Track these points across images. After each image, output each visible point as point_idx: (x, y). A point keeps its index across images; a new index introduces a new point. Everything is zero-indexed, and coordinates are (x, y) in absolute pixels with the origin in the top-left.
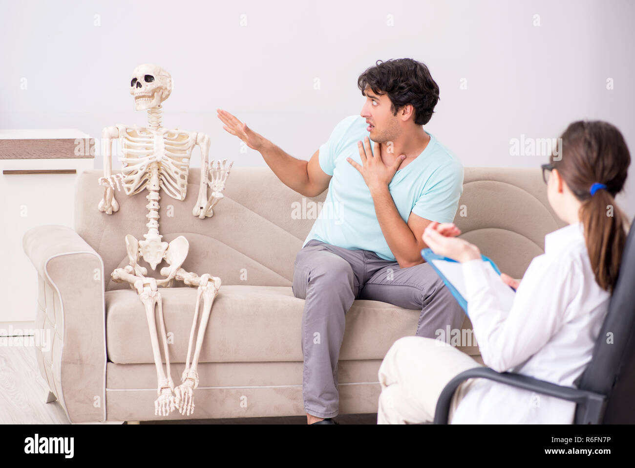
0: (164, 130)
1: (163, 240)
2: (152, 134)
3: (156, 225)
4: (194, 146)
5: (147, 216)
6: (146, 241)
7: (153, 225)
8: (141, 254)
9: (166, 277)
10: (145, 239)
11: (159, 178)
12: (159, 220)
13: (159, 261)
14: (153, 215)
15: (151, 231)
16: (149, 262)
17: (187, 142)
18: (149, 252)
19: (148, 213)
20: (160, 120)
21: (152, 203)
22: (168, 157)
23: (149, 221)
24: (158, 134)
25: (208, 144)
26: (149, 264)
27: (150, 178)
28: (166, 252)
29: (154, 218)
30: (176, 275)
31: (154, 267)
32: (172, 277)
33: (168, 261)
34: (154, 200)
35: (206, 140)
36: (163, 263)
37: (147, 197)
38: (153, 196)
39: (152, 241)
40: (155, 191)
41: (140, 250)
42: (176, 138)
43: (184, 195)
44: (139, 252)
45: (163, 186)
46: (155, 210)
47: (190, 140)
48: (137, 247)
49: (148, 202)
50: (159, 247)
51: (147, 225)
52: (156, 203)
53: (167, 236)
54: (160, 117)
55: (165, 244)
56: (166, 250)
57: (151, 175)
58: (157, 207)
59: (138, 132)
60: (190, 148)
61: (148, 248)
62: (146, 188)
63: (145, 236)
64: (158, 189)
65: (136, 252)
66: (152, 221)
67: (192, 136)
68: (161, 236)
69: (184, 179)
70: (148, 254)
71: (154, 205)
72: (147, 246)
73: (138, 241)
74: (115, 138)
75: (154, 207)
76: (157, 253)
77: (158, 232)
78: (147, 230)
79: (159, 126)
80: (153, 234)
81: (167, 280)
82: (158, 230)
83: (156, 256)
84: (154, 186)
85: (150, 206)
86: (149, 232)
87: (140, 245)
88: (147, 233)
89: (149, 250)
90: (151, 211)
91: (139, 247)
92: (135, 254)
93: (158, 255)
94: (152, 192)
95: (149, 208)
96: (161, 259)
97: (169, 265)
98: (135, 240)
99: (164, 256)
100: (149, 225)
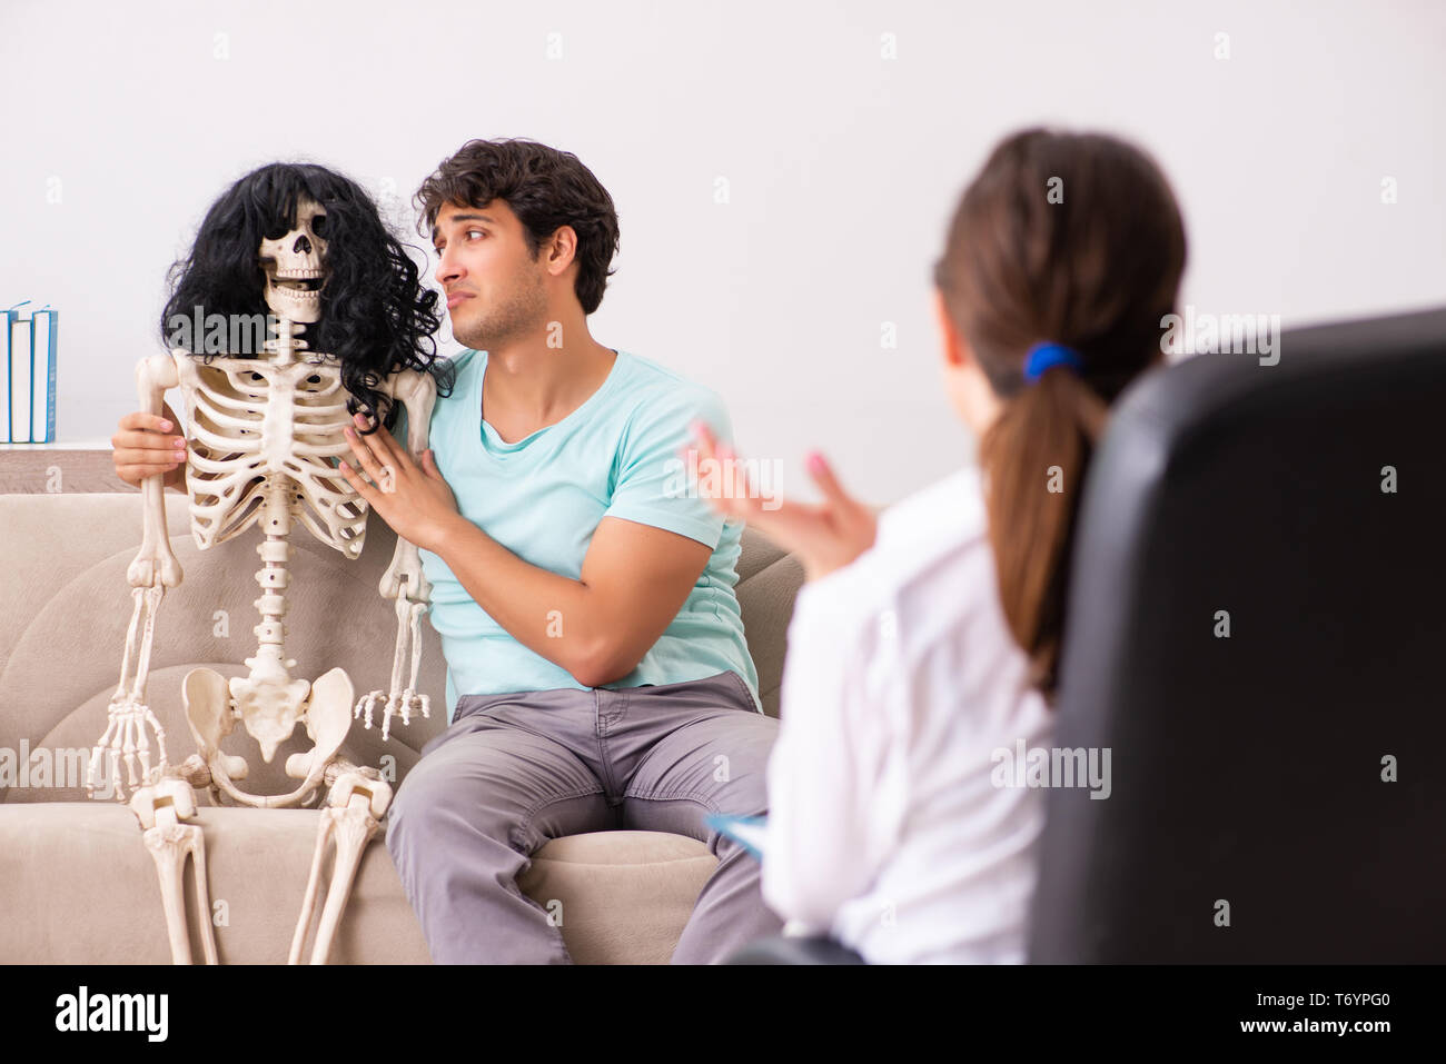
1: (293, 676)
3: (278, 636)
5: (256, 603)
6: (250, 678)
7: (268, 634)
8: (238, 714)
10: (246, 674)
13: (285, 731)
14: (271, 603)
15: (263, 650)
16: (258, 737)
18: (255, 709)
19: (259, 597)
21: (269, 570)
22: (301, 458)
23: (262, 620)
26: (256, 744)
27: (268, 495)
28: (306, 706)
29: (272, 615)
30: (326, 776)
31: (268, 751)
32: (314, 784)
33: (311, 736)
34: (275, 564)
36: (300, 740)
37: (259, 553)
38: (273, 550)
39: (264, 678)
40: (279, 538)
41: (232, 703)
44: (233, 708)
46: (277, 591)
48: (223, 696)
49: (259, 566)
50: (283, 697)
51: (257, 630)
52: (280, 572)
55: (299, 690)
56: (306, 701)
57: (270, 489)
58: (280, 578)
61: (255, 698)
63: (248, 661)
64: (284, 530)
65: (219, 709)
66: (269, 623)
68: (293, 664)
70: (258, 714)
71: (272, 577)
72: (251, 697)
73: (227, 679)
75: (272, 583)
76: (284, 709)
77: (281, 653)
78: (252, 647)
80: (267, 661)
81: (302, 791)
82: (284, 648)
83: (279, 720)
84: (275, 523)
85: (263, 578)
86: (258, 652)
87: (231, 689)
88: (253, 655)
89: (256, 703)
90: (267, 591)
91: (232, 698)
92: (218, 718)
93: (285, 716)
94: (269, 538)
95: (263, 585)
96: (292, 726)
97: (312, 744)
98: (215, 679)
99: (302, 719)
100: (259, 634)
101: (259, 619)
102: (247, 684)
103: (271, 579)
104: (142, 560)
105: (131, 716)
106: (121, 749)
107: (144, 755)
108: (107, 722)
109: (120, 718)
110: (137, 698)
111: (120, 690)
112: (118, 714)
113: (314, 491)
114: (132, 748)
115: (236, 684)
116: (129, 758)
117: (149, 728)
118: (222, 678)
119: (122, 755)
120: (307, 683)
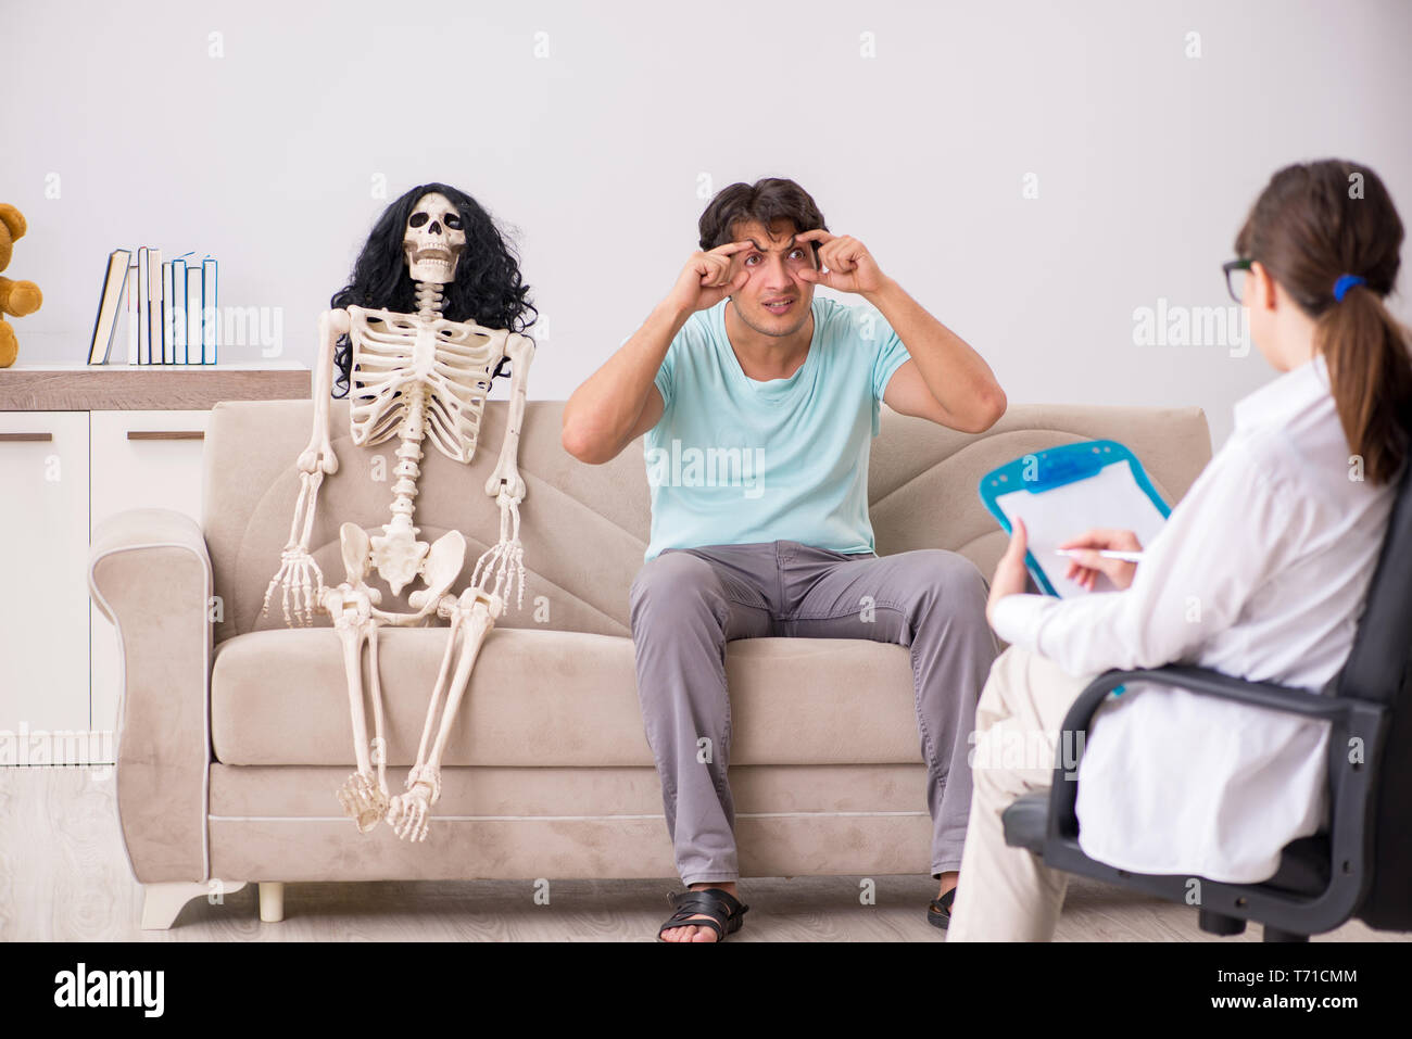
1: (419, 538)
2: (414, 327)
3: (409, 508)
5: (393, 488)
6: (386, 538)
7: (402, 508)
8: (374, 563)
9: (417, 610)
10: (383, 534)
11: (423, 417)
12: (416, 500)
13: (409, 579)
14: (405, 487)
15: (397, 518)
16: (388, 579)
17: (486, 351)
18: (388, 559)
19: (394, 485)
21: (405, 463)
22: (441, 373)
23: (397, 498)
24: (425, 329)
26: (388, 583)
27: (407, 415)
28: (425, 561)
29: (405, 494)
30: (438, 607)
31: (396, 590)
32: (429, 612)
33: (426, 581)
34: (410, 459)
35: (523, 349)
36: (418, 583)
37: (397, 452)
38: (409, 450)
39: (397, 537)
40: (414, 441)
41: (372, 554)
42: (465, 340)
43: (471, 454)
44: (371, 559)
45: (431, 434)
46: (409, 477)
47: (492, 346)
48: (366, 549)
49: (398, 461)
50: (409, 551)
51: (392, 506)
52: (413, 465)
53: (430, 530)
55: (423, 546)
56: (426, 557)
57: (409, 410)
58: (413, 470)
59: (388, 323)
61: (389, 551)
62: (396, 435)
63: (384, 527)
64: (418, 436)
65: (363, 557)
66: (402, 499)
67: (497, 338)
68: (417, 530)
69: (475, 422)
70: (388, 564)
72: (385, 550)
73: (370, 537)
75: (406, 472)
76: (407, 562)
77: (411, 522)
78: (389, 517)
80: (400, 524)
81: (420, 615)
82: (412, 518)
83: (404, 571)
84: (410, 431)
85: (400, 470)
86: (393, 520)
87: (373, 546)
88: (389, 523)
89: (389, 555)
90: (402, 478)
91: (371, 549)
92: (360, 562)
93: (409, 567)
94: (405, 441)
95: (398, 474)
96: (413, 575)
97: (428, 587)
98: (363, 535)
99: (420, 570)
100: (395, 507)
101: (394, 498)
102: (385, 540)
103: (406, 469)
104: (308, 453)
105: (298, 561)
106: (290, 583)
107: (307, 588)
108: (281, 564)
109: (290, 562)
110: (303, 550)
111: (292, 542)
112: (289, 559)
114: (299, 583)
115: (374, 540)
116: (296, 590)
117: (311, 571)
118: (367, 535)
119: (291, 587)
120: (426, 543)
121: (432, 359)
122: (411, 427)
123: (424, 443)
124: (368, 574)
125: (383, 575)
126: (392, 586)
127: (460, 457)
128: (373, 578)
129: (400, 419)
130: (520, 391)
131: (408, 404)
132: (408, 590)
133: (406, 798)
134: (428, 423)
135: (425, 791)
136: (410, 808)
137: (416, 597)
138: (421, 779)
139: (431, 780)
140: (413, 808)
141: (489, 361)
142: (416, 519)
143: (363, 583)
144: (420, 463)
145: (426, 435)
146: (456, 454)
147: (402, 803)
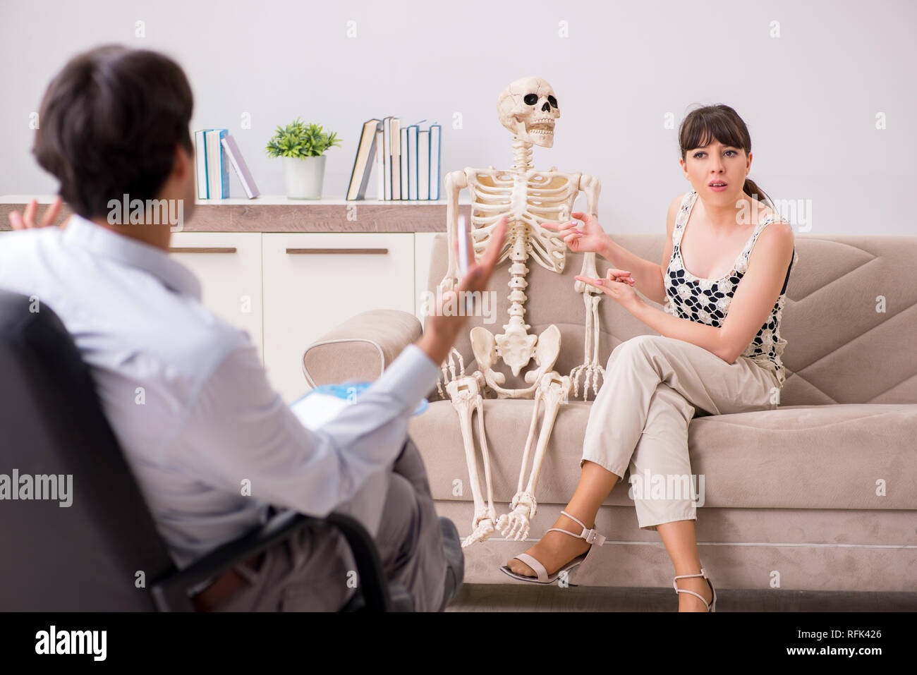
0: (530, 173)
1: (529, 332)
2: (512, 179)
3: (521, 311)
4: (576, 194)
5: (509, 297)
6: (506, 335)
7: (516, 311)
8: (499, 354)
9: (531, 385)
10: (503, 332)
11: (526, 242)
12: (525, 304)
13: (525, 362)
14: (517, 296)
15: (513, 319)
16: (510, 365)
17: (566, 189)
18: (509, 350)
19: (510, 294)
20: (529, 158)
21: (515, 278)
22: (531, 212)
23: (512, 305)
24: (519, 181)
25: (597, 189)
26: (509, 368)
27: (515, 242)
28: (535, 348)
29: (517, 301)
31: (516, 371)
33: (538, 363)
34: (518, 275)
35: (593, 184)
36: (531, 364)
37: (510, 270)
38: (517, 269)
39: (512, 334)
40: (520, 262)
41: (497, 347)
42: (549, 184)
43: (562, 267)
44: (497, 351)
45: (534, 255)
46: (519, 289)
47: (570, 186)
48: (492, 344)
49: (510, 277)
50: (523, 342)
51: (509, 310)
52: (521, 279)
53: (537, 326)
54: (531, 153)
55: (532, 338)
56: (536, 345)
57: (516, 239)
58: (522, 283)
59: (494, 178)
60: (571, 197)
61: (508, 344)
62: (508, 257)
63: (505, 326)
64: (523, 257)
65: (490, 349)
66: (515, 305)
67: (573, 180)
68: (528, 327)
70: (510, 353)
71: (517, 282)
72: (506, 343)
73: (494, 335)
74: (464, 188)
75: (517, 285)
76: (523, 351)
77: (523, 321)
78: (507, 319)
79: (527, 167)
80: (515, 325)
81: (534, 388)
82: (524, 318)
83: (521, 356)
84: (518, 254)
85: (512, 284)
86: (510, 321)
87: (497, 341)
88: (507, 323)
89: (509, 347)
90: (514, 289)
91: (496, 344)
92: (489, 354)
93: (524, 354)
94: (515, 262)
95: (512, 287)
96: (528, 359)
97: (538, 367)
98: (488, 335)
99: (532, 355)
100: (511, 311)
101: (510, 305)
102: (504, 337)
103: (516, 283)
104: (448, 278)
113: (538, 230)
115: (498, 337)
118: (491, 334)
120: (536, 336)
121: (525, 203)
122: (517, 252)
123: (529, 262)
124: (495, 362)
125: (506, 361)
126: (513, 369)
127: (554, 269)
128: (499, 365)
129: (510, 245)
130: (594, 215)
131: (514, 234)
132: (524, 370)
133: (511, 516)
134: (530, 247)
135: (525, 509)
136: (514, 521)
137: (529, 375)
138: (521, 501)
139: (529, 501)
140: (516, 521)
141: (569, 197)
142: (526, 318)
143: (491, 370)
144: (527, 277)
145: (530, 256)
146: (552, 266)
147: (508, 518)
